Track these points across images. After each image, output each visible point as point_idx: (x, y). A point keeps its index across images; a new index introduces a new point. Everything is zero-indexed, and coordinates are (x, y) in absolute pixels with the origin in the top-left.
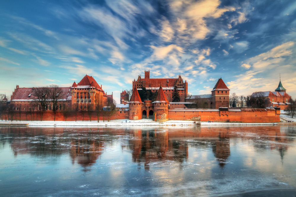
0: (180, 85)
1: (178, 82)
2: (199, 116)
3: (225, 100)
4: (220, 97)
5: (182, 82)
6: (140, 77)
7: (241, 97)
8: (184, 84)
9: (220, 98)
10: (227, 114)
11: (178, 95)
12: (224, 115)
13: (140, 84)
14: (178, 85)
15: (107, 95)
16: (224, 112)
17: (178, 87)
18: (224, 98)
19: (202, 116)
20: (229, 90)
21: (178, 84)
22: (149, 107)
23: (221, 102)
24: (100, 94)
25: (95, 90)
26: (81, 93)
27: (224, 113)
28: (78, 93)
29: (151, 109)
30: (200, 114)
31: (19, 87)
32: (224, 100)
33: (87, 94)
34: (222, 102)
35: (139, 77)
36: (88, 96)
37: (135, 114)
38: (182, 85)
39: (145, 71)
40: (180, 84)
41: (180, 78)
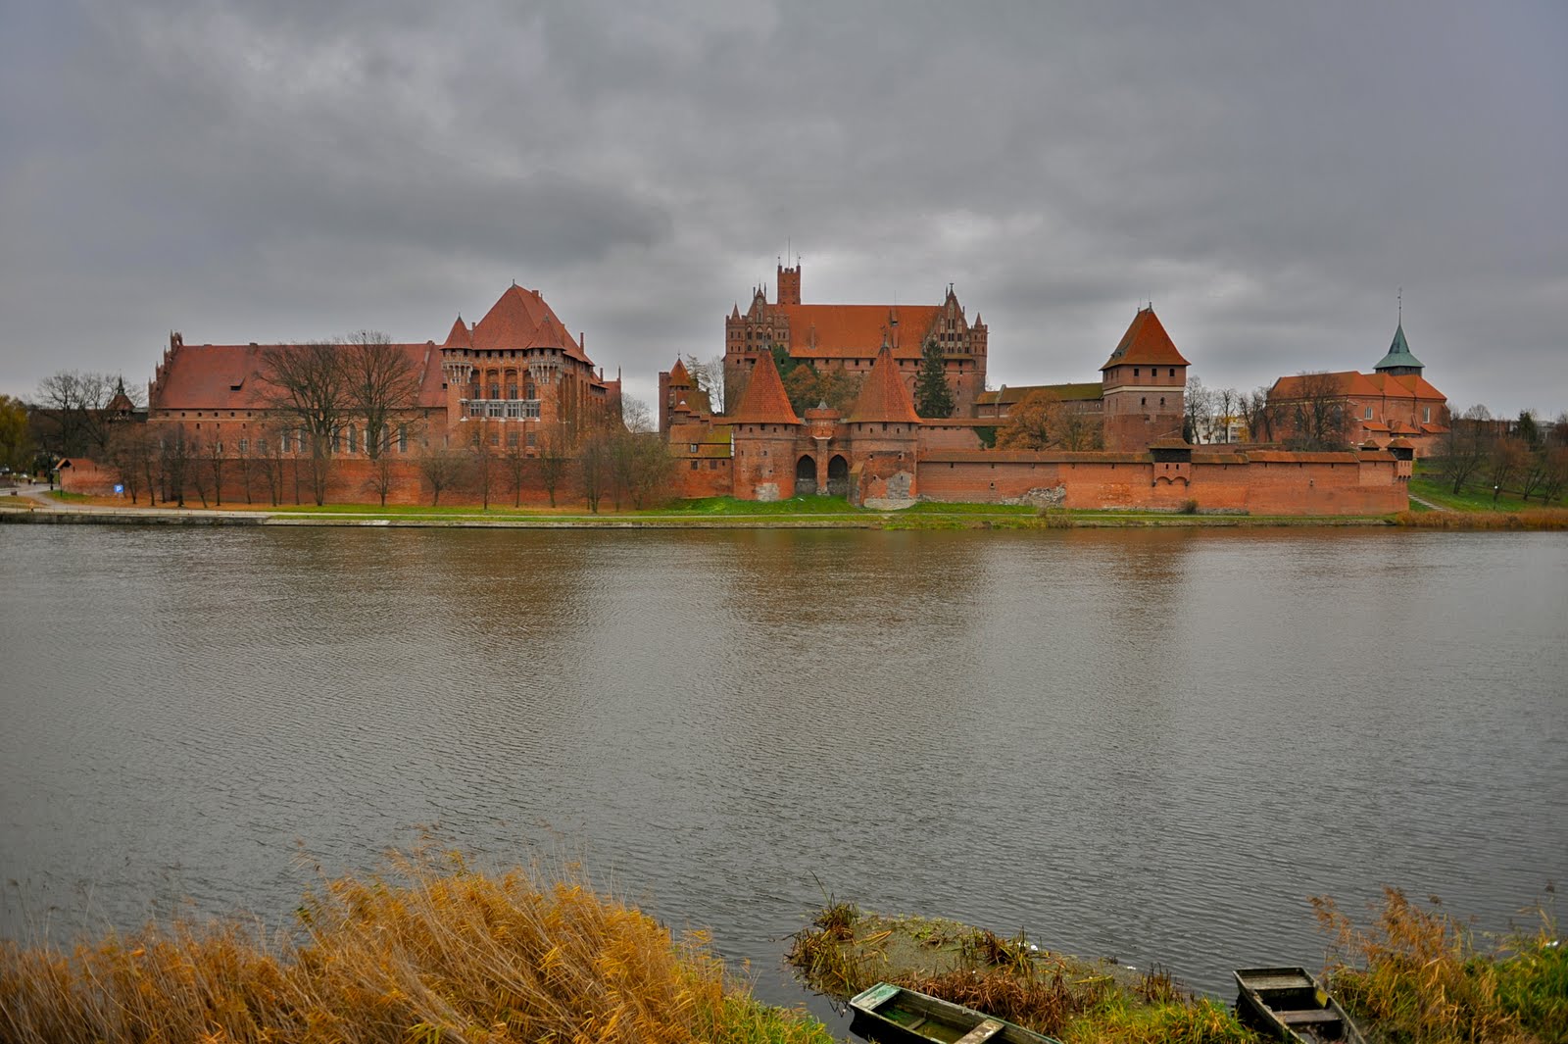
0: (951, 338)
1: (943, 322)
2: (1058, 484)
3: (1168, 412)
4: (1161, 395)
5: (960, 323)
6: (760, 296)
7: (1222, 396)
8: (969, 332)
9: (1144, 401)
10: (1187, 477)
11: (942, 385)
12: (1170, 483)
13: (760, 330)
14: (942, 337)
15: (605, 380)
16: (1172, 465)
17: (942, 344)
18: (1162, 400)
19: (1072, 486)
20: (1185, 366)
21: (942, 331)
22: (830, 443)
23: (1147, 418)
24: (579, 379)
25: (561, 360)
26: (492, 372)
27: (1172, 473)
28: (476, 372)
29: (838, 450)
30: (1062, 477)
31: (181, 342)
32: (1159, 412)
33: (520, 375)
34: (1153, 419)
35: (756, 298)
36: (524, 387)
37: (766, 473)
38: (960, 338)
39: (780, 268)
40: (951, 331)
41: (951, 305)
